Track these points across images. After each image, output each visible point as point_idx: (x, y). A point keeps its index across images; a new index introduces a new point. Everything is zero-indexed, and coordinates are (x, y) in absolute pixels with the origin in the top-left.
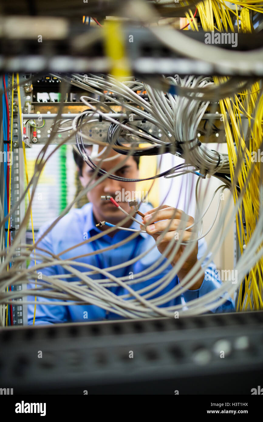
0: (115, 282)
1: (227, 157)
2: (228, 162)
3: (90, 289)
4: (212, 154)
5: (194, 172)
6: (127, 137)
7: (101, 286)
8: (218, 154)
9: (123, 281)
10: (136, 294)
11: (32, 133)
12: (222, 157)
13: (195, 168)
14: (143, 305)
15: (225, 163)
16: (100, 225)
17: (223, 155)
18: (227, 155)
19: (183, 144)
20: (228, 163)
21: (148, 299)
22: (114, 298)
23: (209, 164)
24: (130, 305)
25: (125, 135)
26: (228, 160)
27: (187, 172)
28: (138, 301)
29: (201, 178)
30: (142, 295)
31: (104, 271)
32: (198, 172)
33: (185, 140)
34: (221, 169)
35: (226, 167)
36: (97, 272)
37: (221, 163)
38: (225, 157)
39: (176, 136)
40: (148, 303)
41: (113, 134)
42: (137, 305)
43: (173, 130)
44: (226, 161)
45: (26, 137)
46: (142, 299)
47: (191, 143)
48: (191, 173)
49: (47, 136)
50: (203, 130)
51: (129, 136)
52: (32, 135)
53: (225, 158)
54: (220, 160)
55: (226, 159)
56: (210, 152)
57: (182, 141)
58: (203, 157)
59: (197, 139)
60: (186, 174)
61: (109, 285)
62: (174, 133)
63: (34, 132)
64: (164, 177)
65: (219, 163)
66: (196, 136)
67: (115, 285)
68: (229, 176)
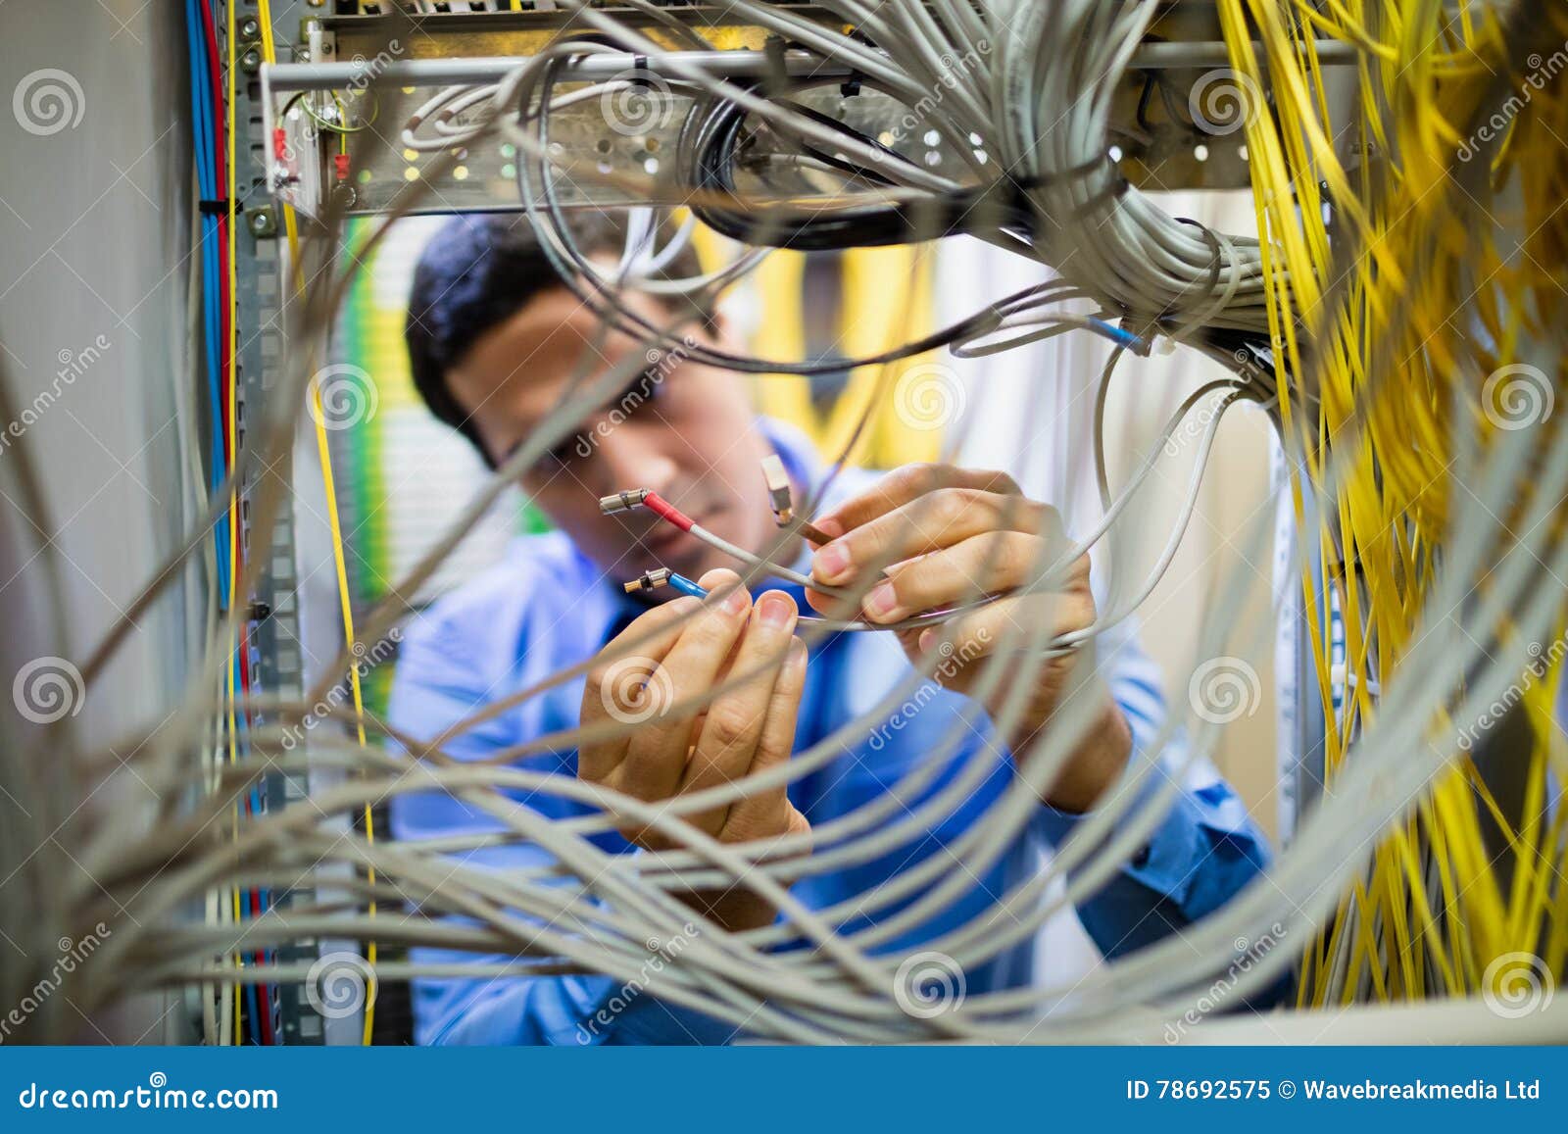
0: (712, 866)
1: (1252, 251)
2: (1258, 274)
3: (593, 899)
4: (1185, 240)
5: (1095, 326)
6: (773, 168)
7: (649, 885)
8: (1209, 238)
9: (758, 862)
10: (817, 924)
11: (331, 161)
12: (1229, 253)
13: (1097, 309)
14: (851, 980)
15: (1245, 278)
16: (642, 583)
17: (1236, 242)
18: (1255, 244)
19: (1041, 190)
20: (1260, 280)
21: (875, 951)
22: (712, 943)
23: (1170, 284)
24: (789, 977)
25: (766, 161)
26: (1259, 264)
27: (1063, 325)
28: (827, 960)
29: (1127, 353)
30: (847, 929)
31: (661, 815)
32: (1115, 323)
33: (1051, 167)
34: (1226, 309)
35: (1244, 301)
36: (629, 817)
37: (1226, 281)
38: (1242, 252)
39: (1008, 150)
40: (871, 970)
41: (699, 148)
42: (821, 982)
43: (991, 117)
44: (1247, 268)
45: (285, 173)
46: (846, 950)
47: (1080, 184)
48: (1079, 331)
49: (402, 175)
50: (1134, 129)
51: (783, 166)
52: (329, 172)
53: (1242, 256)
54: (1218, 264)
55: (1249, 260)
56: (1175, 228)
57: (1034, 170)
58: (1139, 252)
59: (1106, 166)
60: (1055, 338)
61: (689, 881)
62: (995, 135)
63: (338, 158)
64: (952, 351)
65: (1215, 278)
66: (1104, 154)
67: (715, 880)
68: (1263, 341)
